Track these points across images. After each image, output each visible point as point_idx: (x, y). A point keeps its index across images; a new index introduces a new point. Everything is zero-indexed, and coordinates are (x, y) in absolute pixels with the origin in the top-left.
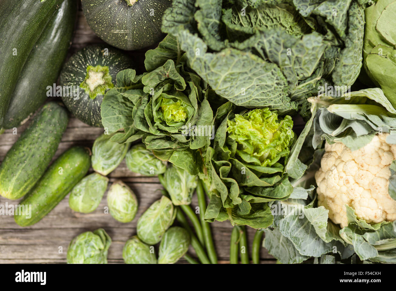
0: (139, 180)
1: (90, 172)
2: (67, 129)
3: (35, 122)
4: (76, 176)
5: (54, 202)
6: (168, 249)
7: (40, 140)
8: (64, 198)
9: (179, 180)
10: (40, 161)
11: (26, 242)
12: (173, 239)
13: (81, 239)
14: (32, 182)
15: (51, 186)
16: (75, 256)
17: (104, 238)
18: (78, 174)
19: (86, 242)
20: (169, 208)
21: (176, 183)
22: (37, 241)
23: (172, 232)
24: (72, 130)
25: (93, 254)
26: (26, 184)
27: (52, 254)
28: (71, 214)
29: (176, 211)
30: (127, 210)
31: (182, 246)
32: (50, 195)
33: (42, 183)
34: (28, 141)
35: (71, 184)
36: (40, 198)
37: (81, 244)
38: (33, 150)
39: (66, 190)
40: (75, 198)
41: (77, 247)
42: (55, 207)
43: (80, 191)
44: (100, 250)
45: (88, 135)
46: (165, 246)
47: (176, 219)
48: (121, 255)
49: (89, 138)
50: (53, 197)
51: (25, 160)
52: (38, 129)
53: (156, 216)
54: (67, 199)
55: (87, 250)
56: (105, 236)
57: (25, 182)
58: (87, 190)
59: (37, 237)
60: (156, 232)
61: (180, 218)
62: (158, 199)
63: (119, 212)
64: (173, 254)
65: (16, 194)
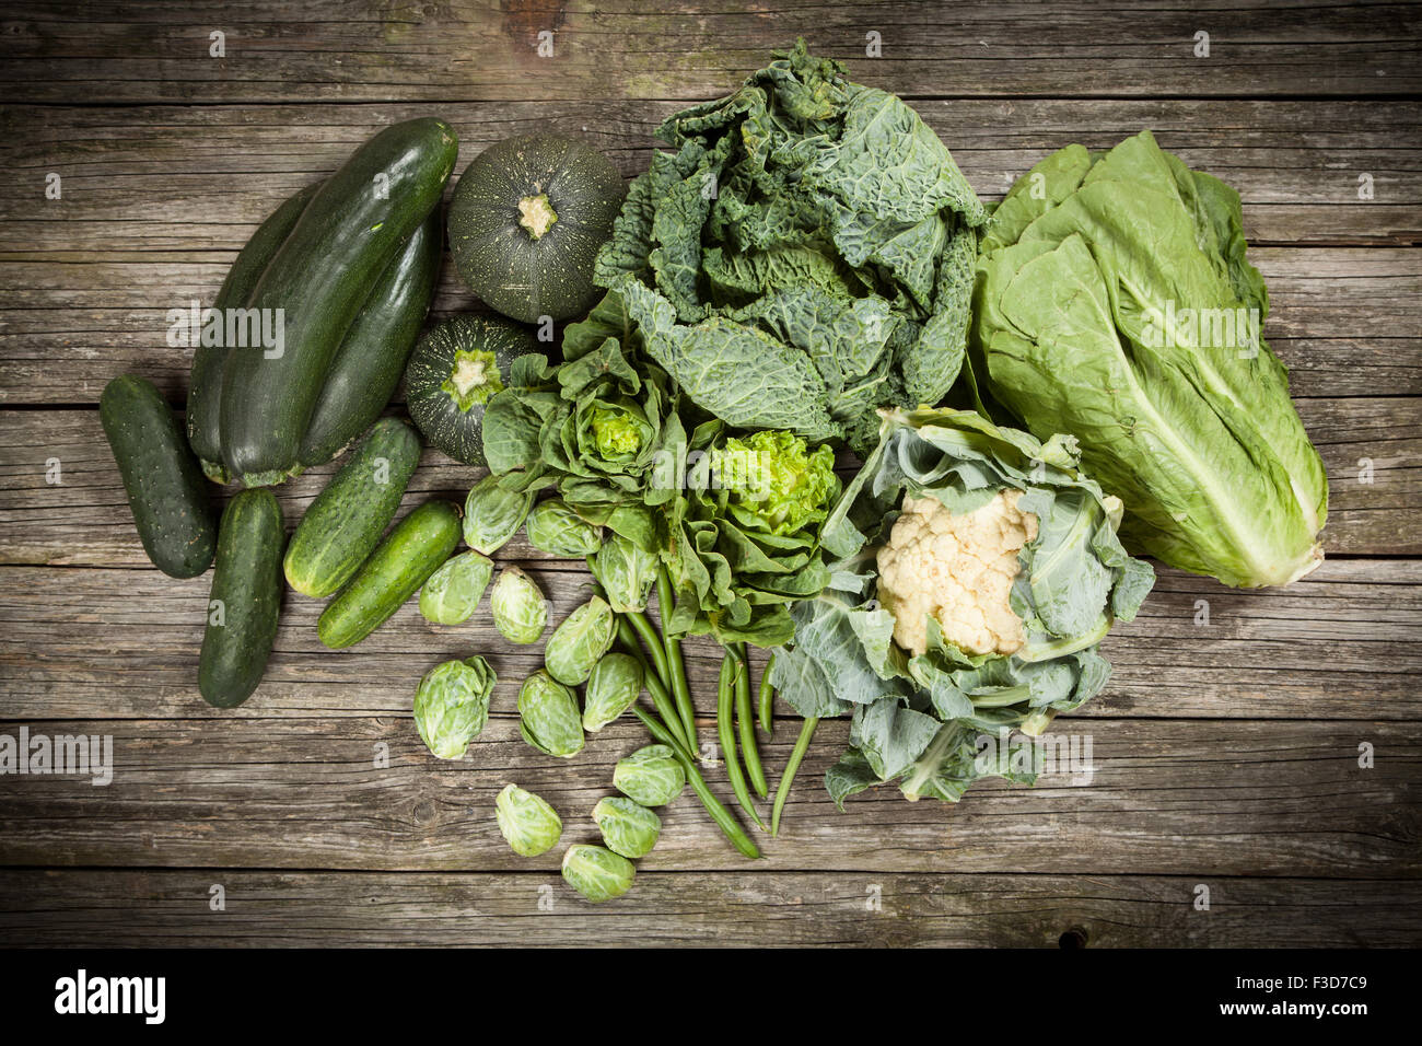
0: (551, 566)
1: (460, 548)
2: (419, 469)
3: (360, 454)
4: (433, 556)
5: (391, 603)
6: (602, 693)
7: (366, 488)
8: (410, 597)
9: (624, 565)
10: (366, 527)
11: (340, 678)
12: (610, 675)
13: (441, 673)
14: (350, 565)
15: (386, 573)
16: (429, 704)
17: (484, 673)
18: (437, 551)
19: (448, 680)
20: (604, 617)
21: (619, 572)
22: (360, 677)
23: (610, 662)
24: (429, 470)
25: (461, 700)
26: (339, 569)
27: (388, 702)
28: (423, 627)
29: (617, 623)
30: (527, 621)
31: (626, 689)
32: (384, 590)
33: (369, 568)
34: (346, 488)
35: (423, 571)
36: (366, 597)
37: (439, 683)
38: (353, 506)
39: (414, 581)
40: (430, 596)
41: (433, 687)
42: (393, 613)
43: (440, 584)
44: (476, 694)
45: (457, 481)
46: (596, 688)
47: (618, 638)
48: (515, 705)
49: (461, 487)
50: (389, 593)
51: (339, 524)
52: (364, 466)
53: (581, 632)
54: (416, 598)
55: (450, 695)
56: (487, 669)
57: (339, 564)
58: (452, 582)
59: (360, 670)
60: (580, 662)
61: (626, 637)
62: (586, 601)
63: (512, 624)
64: (611, 703)
65: (322, 587)
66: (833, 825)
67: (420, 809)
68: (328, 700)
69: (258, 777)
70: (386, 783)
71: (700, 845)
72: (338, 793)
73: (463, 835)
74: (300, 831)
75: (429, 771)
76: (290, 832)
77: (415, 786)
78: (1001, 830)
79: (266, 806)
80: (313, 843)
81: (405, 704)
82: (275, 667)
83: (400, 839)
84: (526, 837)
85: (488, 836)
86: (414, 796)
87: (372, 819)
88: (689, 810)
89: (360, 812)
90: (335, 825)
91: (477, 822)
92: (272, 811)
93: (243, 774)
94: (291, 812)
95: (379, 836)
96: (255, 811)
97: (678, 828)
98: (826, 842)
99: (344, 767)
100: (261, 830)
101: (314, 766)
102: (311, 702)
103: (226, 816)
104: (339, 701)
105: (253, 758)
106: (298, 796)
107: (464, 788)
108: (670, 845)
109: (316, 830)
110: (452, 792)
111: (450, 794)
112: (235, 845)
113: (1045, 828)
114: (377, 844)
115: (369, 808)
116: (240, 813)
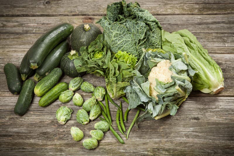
1: (67, 89)
6: (93, 109)
9: (99, 90)
11: (41, 114)
20: (94, 99)
21: (98, 90)
22: (45, 114)
23: (95, 106)
30: (80, 99)
31: (98, 108)
35: (60, 92)
44: (69, 112)
60: (89, 104)
64: (95, 111)
65: (41, 91)
66: (139, 138)
67: (55, 135)
68: (38, 117)
69: (23, 130)
70: (48, 131)
71: (111, 141)
72: (38, 132)
73: (63, 139)
74: (29, 139)
75: (57, 128)
76: (28, 139)
77: (54, 131)
78: (174, 139)
79: (23, 135)
80: (32, 141)
81: (54, 118)
82: (29, 112)
83: (50, 140)
84: (76, 133)
85: (68, 140)
86: (54, 133)
87: (45, 137)
88: (109, 135)
89: (42, 136)
90: (37, 138)
91: (66, 137)
92: (24, 135)
93: (19, 129)
94: (28, 136)
95: (46, 140)
96: (21, 136)
97: (107, 138)
98: (138, 141)
99: (40, 128)
100: (21, 139)
101: (34, 128)
102: (35, 118)
103: (15, 136)
104: (41, 118)
105: (22, 126)
106: (30, 133)
107: (64, 131)
108: (105, 142)
109: (33, 139)
110: (62, 132)
111: (61, 132)
112: (16, 141)
113: (183, 139)
114: (45, 141)
115: (44, 135)
116: (18, 136)
